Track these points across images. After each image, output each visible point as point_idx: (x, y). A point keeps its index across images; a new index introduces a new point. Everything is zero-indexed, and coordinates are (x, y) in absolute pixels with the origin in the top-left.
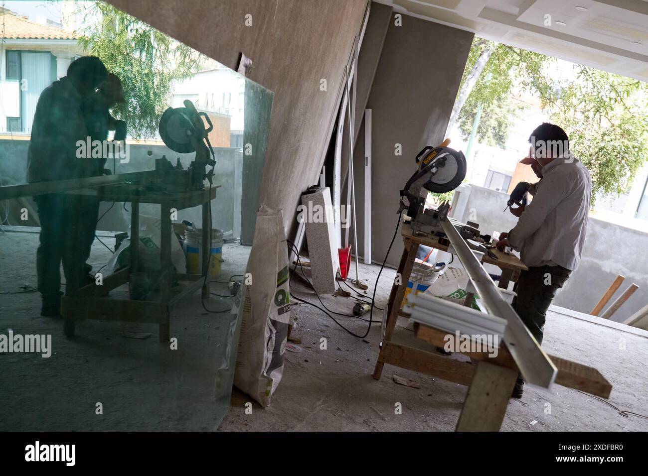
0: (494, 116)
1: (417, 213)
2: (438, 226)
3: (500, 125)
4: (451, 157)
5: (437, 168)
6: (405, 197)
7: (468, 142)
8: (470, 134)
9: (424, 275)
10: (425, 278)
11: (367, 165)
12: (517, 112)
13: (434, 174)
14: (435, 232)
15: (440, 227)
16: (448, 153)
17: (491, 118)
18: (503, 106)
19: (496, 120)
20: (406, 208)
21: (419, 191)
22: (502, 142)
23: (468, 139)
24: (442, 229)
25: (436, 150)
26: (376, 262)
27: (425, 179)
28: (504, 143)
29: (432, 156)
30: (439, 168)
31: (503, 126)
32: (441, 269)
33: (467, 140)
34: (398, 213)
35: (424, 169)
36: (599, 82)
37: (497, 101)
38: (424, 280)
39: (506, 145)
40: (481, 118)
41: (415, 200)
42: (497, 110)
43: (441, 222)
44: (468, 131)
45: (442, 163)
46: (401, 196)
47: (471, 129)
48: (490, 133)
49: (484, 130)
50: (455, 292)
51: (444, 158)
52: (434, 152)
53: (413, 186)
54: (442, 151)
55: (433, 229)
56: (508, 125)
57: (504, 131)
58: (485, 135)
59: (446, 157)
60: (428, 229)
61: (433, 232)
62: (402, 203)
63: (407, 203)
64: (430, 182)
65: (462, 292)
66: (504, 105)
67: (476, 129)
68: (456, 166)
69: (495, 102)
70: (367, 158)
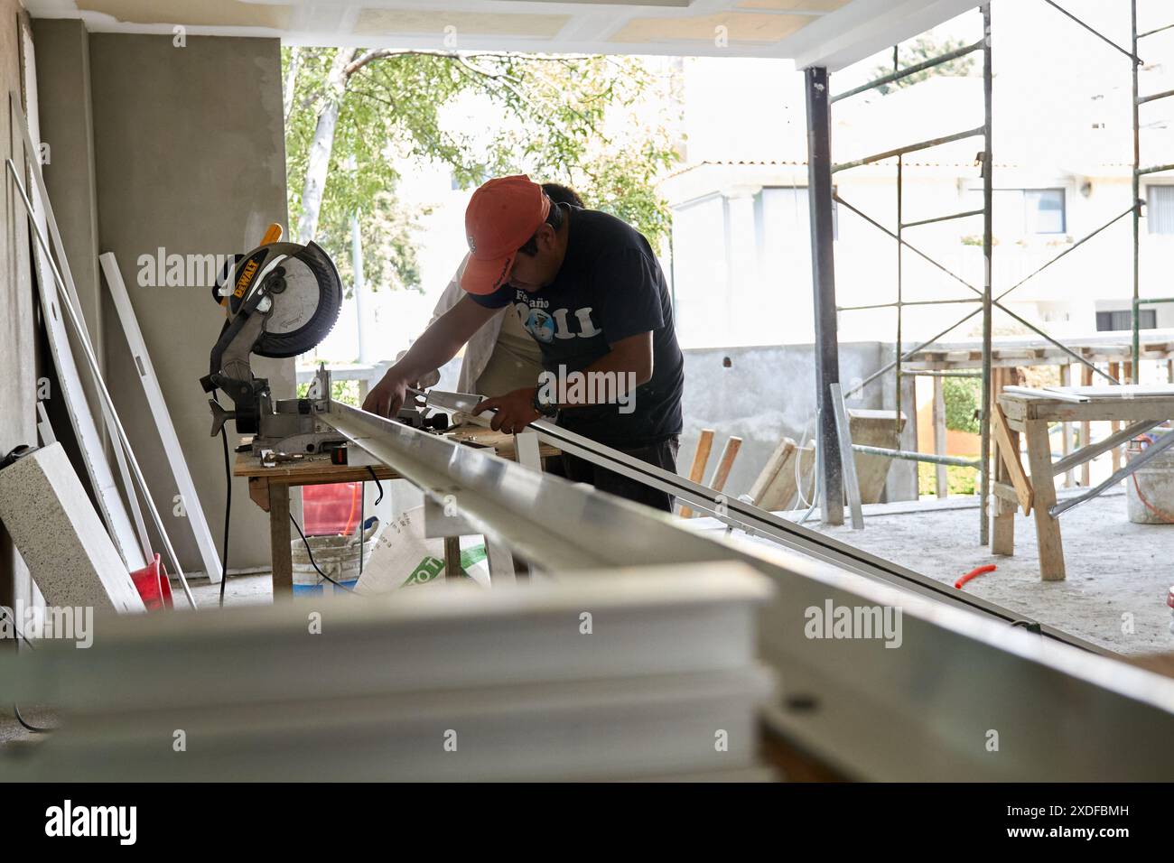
0: (386, 239)
1: (259, 418)
2: (319, 428)
3: (400, 251)
4: (295, 261)
5: (271, 297)
6: (219, 391)
7: (354, 298)
8: (353, 283)
9: (339, 559)
10: (345, 564)
11: (143, 374)
12: (424, 220)
13: (268, 314)
14: (317, 446)
15: (324, 429)
16: (284, 256)
17: (381, 242)
18: (394, 216)
19: (392, 244)
20: (230, 415)
21: (247, 366)
22: (415, 282)
23: (354, 293)
24: (330, 429)
25: (252, 258)
26: (237, 572)
27: (252, 332)
28: (418, 282)
29: (249, 274)
30: (276, 297)
31: (407, 251)
32: (372, 533)
33: (351, 295)
34: (214, 433)
35: (240, 309)
36: (545, 106)
37: (382, 209)
38: (343, 570)
39: (423, 285)
40: (363, 248)
41: (244, 390)
42: (386, 225)
43: (323, 417)
44: (349, 278)
45: (276, 283)
46: (207, 391)
47: (352, 272)
48: (389, 271)
49: (377, 268)
50: (418, 570)
51: (280, 270)
52: (251, 263)
53: (226, 358)
54: (269, 255)
55: (307, 439)
56: (415, 249)
57: (411, 261)
58: (379, 278)
59: (282, 265)
60: (295, 445)
61: (310, 448)
62: (215, 407)
63: (227, 403)
64: (266, 336)
65: (433, 564)
66: (396, 214)
67: (361, 272)
68: (314, 280)
69: (378, 212)
70: (138, 358)
